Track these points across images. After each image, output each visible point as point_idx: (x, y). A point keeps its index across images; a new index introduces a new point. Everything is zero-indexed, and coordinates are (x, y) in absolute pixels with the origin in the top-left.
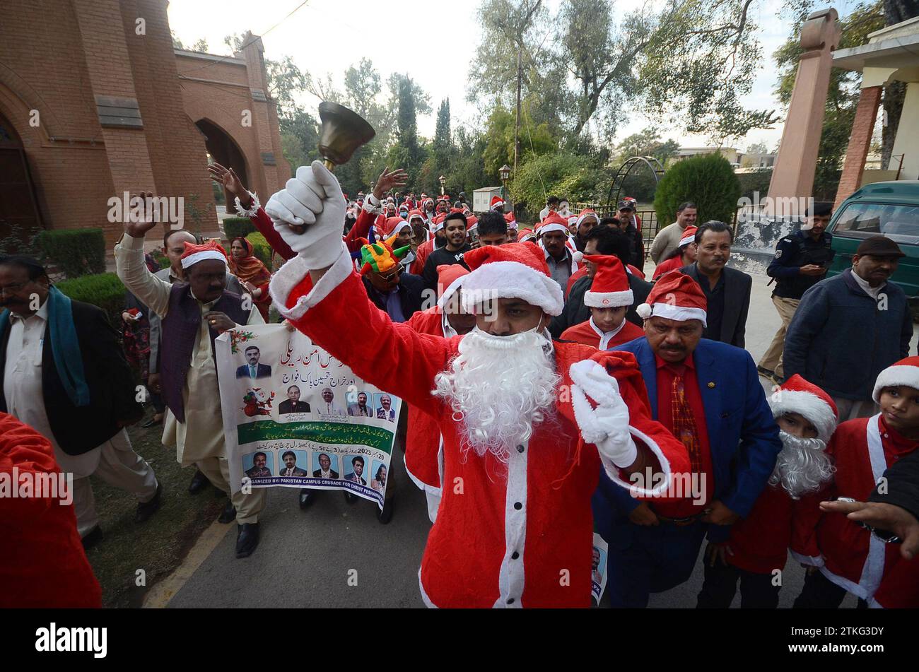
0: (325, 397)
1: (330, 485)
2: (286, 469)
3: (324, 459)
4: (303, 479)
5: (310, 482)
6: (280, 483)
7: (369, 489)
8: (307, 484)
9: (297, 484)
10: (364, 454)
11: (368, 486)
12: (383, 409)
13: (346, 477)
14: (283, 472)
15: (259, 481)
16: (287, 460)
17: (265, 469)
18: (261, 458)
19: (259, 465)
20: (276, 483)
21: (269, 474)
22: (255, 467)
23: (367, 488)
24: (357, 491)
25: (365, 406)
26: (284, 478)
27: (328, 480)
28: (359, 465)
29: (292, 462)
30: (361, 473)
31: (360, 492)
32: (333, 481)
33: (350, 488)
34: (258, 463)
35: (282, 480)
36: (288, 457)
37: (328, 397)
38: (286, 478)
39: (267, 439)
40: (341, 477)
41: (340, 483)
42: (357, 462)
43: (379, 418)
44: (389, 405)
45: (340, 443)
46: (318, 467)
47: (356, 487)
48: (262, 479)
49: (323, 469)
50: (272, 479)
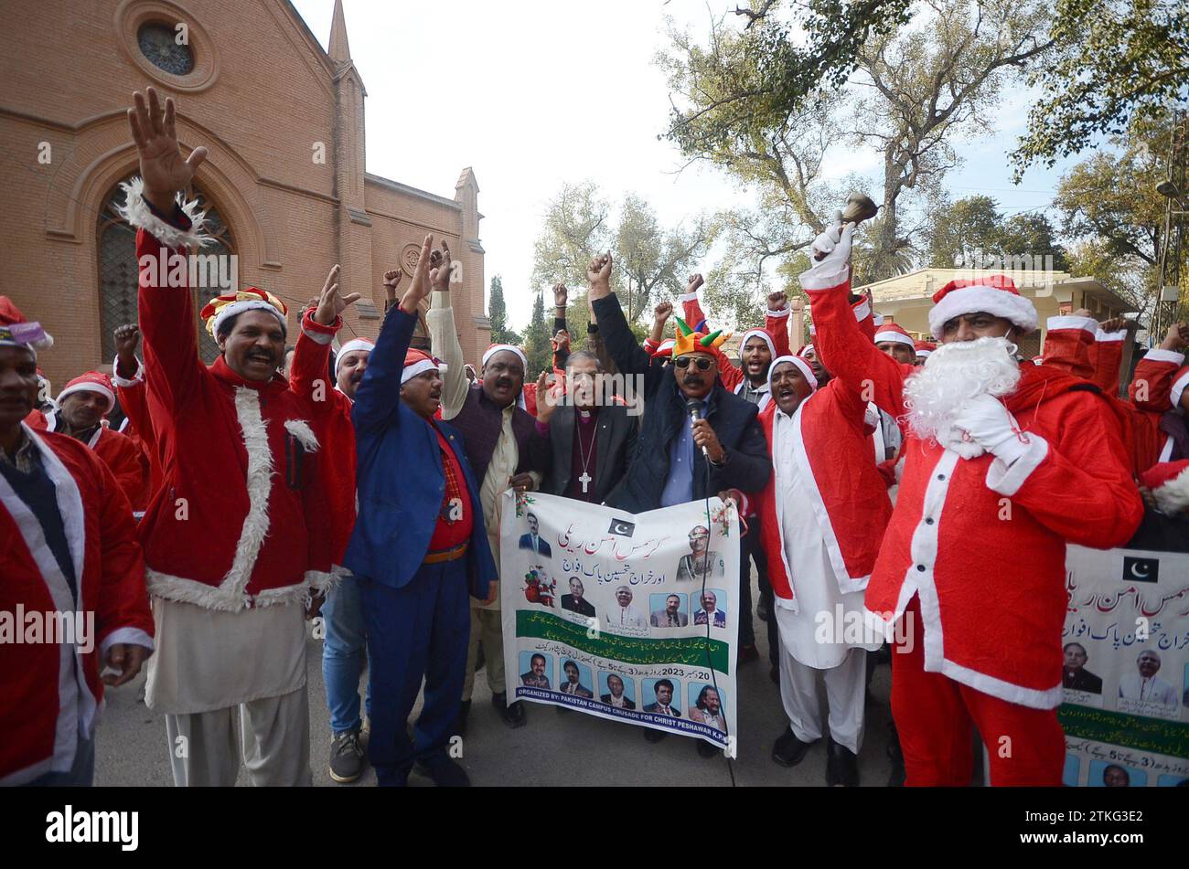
0: (620, 598)
1: (624, 716)
2: (567, 684)
3: (615, 681)
4: (588, 701)
5: (598, 707)
6: (560, 701)
7: (686, 722)
8: (593, 709)
9: (580, 706)
10: (673, 676)
11: (685, 716)
12: (703, 611)
13: (645, 708)
14: (564, 687)
15: (535, 693)
16: (569, 672)
17: (543, 677)
18: (539, 661)
19: (537, 670)
20: (555, 700)
21: (547, 685)
22: (532, 673)
23: (682, 721)
24: (668, 726)
25: (676, 614)
26: (564, 695)
27: (619, 709)
28: (664, 691)
29: (576, 675)
30: (670, 700)
31: (672, 726)
32: (628, 712)
33: (653, 722)
34: (535, 668)
35: (562, 697)
36: (570, 668)
37: (625, 599)
38: (568, 696)
39: (546, 638)
40: (639, 708)
41: (637, 716)
42: (662, 688)
43: (696, 624)
44: (713, 604)
45: (638, 663)
46: (608, 691)
47: (664, 720)
48: (540, 690)
49: (614, 695)
50: (550, 693)
